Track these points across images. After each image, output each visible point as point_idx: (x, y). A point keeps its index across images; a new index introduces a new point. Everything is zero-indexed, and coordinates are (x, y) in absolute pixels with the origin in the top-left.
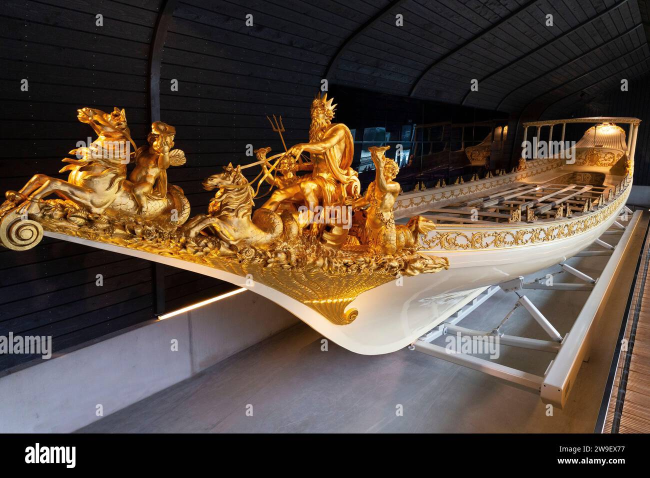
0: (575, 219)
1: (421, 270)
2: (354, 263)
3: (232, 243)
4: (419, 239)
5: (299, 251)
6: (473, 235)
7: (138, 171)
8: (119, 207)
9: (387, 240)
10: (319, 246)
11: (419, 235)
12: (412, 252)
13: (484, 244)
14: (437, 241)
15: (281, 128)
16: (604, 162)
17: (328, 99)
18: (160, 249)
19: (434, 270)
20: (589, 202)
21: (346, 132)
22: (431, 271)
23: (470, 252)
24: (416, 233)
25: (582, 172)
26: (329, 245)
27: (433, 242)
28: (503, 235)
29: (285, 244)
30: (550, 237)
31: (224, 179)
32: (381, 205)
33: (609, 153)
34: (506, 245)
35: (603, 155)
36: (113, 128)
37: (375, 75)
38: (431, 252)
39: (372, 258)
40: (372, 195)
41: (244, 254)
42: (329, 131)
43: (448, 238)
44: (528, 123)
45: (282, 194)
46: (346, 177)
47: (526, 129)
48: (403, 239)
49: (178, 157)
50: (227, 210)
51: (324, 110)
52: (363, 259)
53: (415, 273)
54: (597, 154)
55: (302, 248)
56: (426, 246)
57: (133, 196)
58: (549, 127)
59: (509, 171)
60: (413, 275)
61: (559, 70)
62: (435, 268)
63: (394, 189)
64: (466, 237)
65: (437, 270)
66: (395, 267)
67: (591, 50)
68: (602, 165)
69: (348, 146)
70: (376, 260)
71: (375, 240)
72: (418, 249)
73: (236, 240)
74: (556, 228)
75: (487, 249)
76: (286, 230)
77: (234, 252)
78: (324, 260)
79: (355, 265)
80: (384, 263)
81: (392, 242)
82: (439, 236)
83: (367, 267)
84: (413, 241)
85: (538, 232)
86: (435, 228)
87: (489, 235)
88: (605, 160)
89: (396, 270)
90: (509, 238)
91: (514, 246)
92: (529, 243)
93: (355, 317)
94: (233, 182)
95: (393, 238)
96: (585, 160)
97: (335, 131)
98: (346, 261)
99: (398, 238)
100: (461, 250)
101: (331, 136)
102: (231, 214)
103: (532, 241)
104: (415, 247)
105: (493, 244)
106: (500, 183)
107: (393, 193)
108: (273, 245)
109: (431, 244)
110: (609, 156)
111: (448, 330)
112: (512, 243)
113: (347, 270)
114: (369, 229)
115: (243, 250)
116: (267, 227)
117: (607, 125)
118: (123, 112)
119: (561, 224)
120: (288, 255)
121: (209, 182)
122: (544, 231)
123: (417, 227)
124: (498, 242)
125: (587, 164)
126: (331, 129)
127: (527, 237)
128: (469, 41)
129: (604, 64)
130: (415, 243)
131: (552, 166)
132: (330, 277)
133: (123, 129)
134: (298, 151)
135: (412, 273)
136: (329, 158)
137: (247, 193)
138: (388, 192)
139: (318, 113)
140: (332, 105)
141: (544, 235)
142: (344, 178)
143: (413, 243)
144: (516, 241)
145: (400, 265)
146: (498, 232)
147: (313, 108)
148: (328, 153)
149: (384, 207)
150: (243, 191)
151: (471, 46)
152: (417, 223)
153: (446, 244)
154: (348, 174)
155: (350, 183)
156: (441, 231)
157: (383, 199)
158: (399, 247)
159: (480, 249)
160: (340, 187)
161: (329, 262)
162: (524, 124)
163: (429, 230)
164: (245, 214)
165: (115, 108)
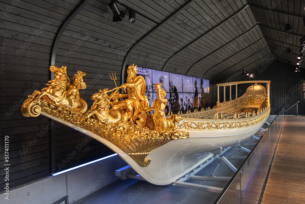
0: (242, 120)
1: (178, 137)
2: (150, 133)
3: (102, 121)
4: (176, 124)
5: (127, 128)
6: (198, 123)
7: (69, 90)
8: (64, 103)
9: (163, 124)
10: (135, 126)
11: (176, 123)
12: (173, 130)
13: (203, 128)
14: (184, 125)
15: (115, 79)
16: (257, 103)
17: (135, 66)
18: (77, 122)
19: (183, 137)
20: (248, 113)
21: (142, 80)
22: (182, 138)
23: (197, 131)
24: (175, 121)
25: (247, 108)
26: (139, 126)
27: (182, 126)
28: (211, 124)
29: (122, 124)
30: (231, 127)
31: (99, 95)
32: (160, 109)
33: (258, 98)
34: (213, 128)
35: (256, 100)
36: (62, 73)
37: (146, 60)
38: (181, 130)
39: (157, 131)
40: (156, 105)
41: (107, 126)
42: (136, 79)
43: (188, 124)
44: (219, 84)
45: (116, 106)
46: (144, 98)
47: (218, 87)
48: (169, 124)
49: (84, 85)
50: (100, 107)
51: (133, 70)
52: (153, 132)
53: (175, 138)
54: (253, 99)
55: (128, 126)
56: (179, 128)
57: (69, 99)
58: (229, 86)
59: (212, 108)
60: (174, 139)
61: (231, 59)
62: (184, 136)
63: (165, 101)
64: (195, 124)
65: (184, 137)
66: (167, 135)
67: (244, 49)
68: (256, 104)
69: (143, 85)
70: (159, 132)
71: (158, 125)
72: (176, 129)
73: (104, 120)
74: (234, 123)
75: (205, 130)
76: (122, 119)
77: (104, 125)
78: (138, 131)
79: (151, 134)
80: (162, 133)
81: (165, 125)
82: (184, 123)
83: (156, 135)
84: (173, 125)
85: (226, 123)
86: (182, 119)
87: (205, 123)
88: (258, 102)
89: (168, 137)
90: (214, 126)
91: (216, 129)
92: (223, 129)
93: (149, 163)
94: (102, 97)
95: (165, 123)
96: (248, 102)
97: (138, 79)
98: (147, 132)
99: (167, 123)
100: (194, 129)
101: (137, 81)
102: (102, 109)
103: (224, 128)
104: (174, 128)
105: (207, 128)
106: (208, 113)
107: (164, 103)
108: (117, 124)
109: (181, 127)
110: (259, 100)
111: (190, 177)
112: (215, 128)
113: (147, 137)
114: (155, 120)
115: (107, 124)
116: (115, 117)
117: (256, 85)
118: (65, 68)
119: (236, 122)
120: (124, 129)
121: (94, 96)
122: (229, 124)
123: (175, 119)
124: (209, 127)
125: (249, 104)
126: (137, 78)
127: (221, 126)
128: (188, 45)
129: (251, 56)
130: (174, 126)
131: (233, 105)
132: (140, 140)
133: (65, 74)
134: (125, 86)
135: (174, 138)
136: (136, 90)
137: (107, 102)
138: (163, 102)
139: (130, 72)
140: (136, 69)
141: (229, 126)
142: (142, 99)
143: (173, 126)
144: (217, 127)
145: (169, 135)
146: (209, 122)
147: (128, 70)
148: (136, 88)
149: (161, 109)
150: (106, 100)
151: (189, 47)
152: (175, 117)
153: (188, 127)
154: (144, 97)
155: (145, 102)
156: (185, 121)
157: (160, 106)
158: (168, 127)
159: (202, 130)
160: (141, 102)
161: (140, 132)
162: (217, 85)
163: (180, 120)
164: (107, 110)
165: (63, 66)
